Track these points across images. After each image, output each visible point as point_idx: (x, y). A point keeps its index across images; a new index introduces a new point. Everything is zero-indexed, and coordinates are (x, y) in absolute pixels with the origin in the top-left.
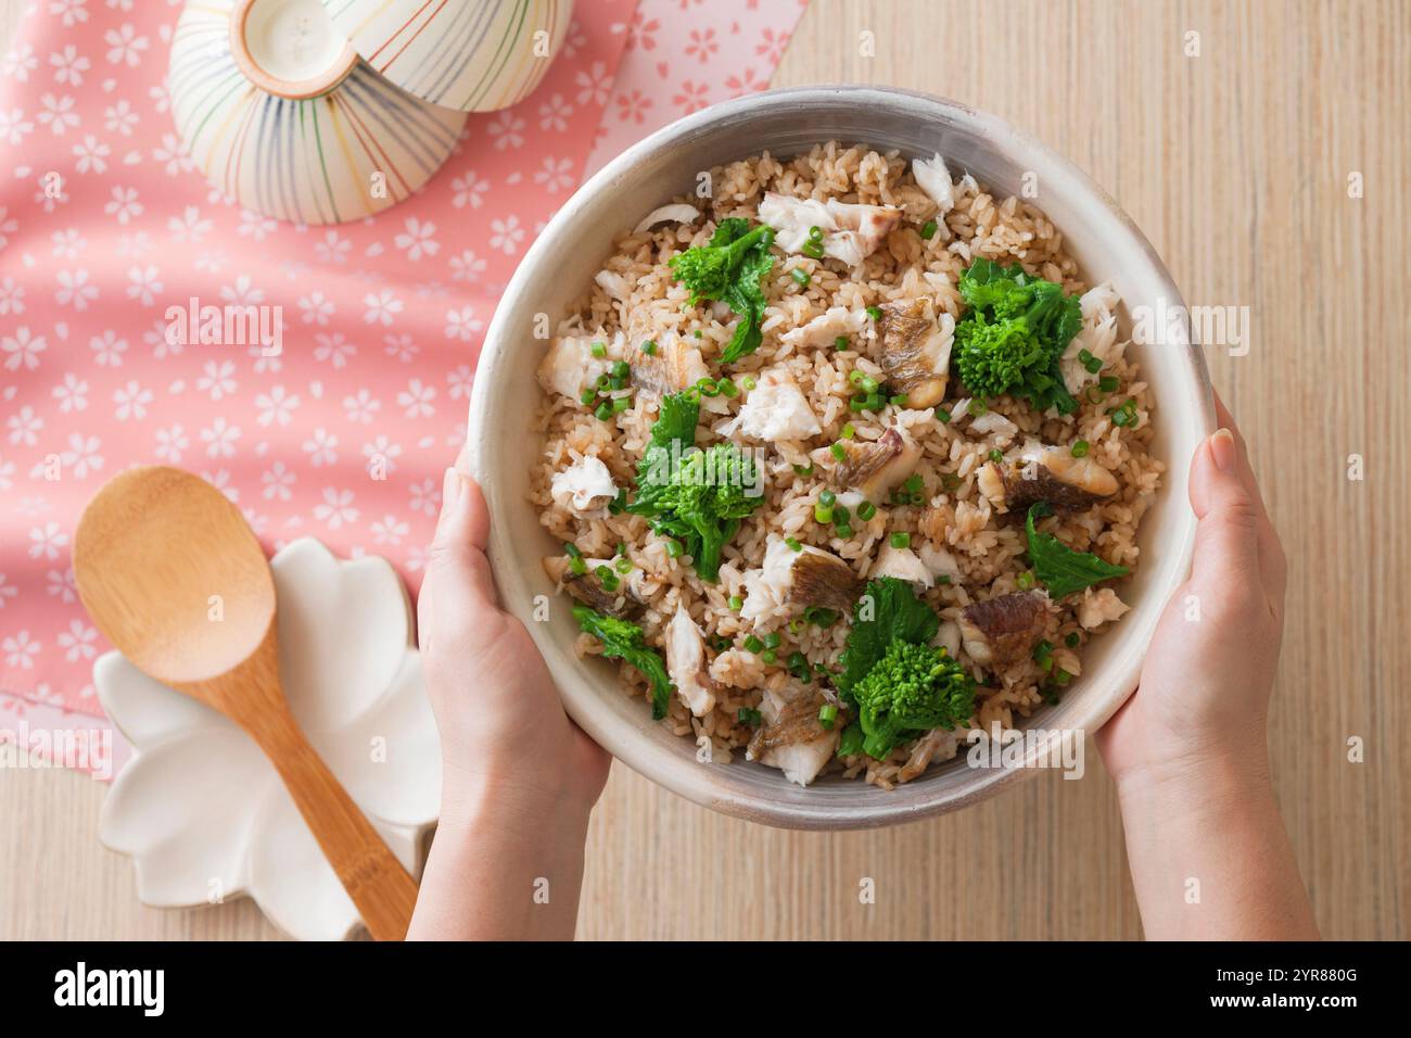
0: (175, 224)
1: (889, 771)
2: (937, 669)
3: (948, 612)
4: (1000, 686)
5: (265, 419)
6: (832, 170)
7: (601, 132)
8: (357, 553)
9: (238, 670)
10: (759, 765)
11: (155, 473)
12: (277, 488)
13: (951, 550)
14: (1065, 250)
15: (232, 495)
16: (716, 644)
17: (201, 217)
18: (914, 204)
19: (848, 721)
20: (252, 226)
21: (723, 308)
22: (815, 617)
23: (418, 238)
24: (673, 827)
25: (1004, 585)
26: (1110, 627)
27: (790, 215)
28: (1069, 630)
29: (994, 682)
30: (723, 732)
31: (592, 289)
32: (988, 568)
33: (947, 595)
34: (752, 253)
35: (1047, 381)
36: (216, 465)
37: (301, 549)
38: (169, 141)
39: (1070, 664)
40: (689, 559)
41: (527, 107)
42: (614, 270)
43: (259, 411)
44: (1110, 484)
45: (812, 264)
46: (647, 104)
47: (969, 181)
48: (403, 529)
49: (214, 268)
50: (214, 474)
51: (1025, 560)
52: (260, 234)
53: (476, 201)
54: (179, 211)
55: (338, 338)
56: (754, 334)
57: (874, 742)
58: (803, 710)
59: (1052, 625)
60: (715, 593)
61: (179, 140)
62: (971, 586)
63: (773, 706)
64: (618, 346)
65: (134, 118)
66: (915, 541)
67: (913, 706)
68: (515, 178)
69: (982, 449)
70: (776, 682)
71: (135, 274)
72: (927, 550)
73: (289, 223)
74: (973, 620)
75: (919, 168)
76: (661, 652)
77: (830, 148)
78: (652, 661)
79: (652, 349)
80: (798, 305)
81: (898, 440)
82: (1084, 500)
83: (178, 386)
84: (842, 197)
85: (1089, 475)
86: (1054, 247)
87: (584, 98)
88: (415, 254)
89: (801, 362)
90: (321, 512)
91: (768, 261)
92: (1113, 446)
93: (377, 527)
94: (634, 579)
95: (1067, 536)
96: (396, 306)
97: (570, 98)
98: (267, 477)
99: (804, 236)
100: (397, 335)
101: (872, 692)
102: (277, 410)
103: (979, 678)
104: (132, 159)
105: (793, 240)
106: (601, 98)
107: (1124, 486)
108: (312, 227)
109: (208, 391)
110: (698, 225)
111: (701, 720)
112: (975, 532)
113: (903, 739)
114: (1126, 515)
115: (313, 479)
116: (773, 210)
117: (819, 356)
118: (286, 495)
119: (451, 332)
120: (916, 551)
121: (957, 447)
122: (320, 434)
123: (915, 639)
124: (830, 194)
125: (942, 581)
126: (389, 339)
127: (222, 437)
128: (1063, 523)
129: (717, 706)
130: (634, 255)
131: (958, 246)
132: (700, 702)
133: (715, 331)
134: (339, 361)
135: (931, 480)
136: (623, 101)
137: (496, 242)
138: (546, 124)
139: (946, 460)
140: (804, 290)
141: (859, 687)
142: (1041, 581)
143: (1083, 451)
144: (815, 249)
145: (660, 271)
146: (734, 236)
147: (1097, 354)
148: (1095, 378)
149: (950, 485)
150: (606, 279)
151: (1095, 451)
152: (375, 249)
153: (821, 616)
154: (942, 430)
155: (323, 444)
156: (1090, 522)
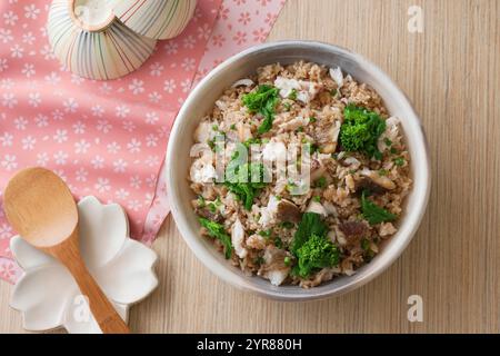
0: (47, 78)
1: (307, 282)
2: (327, 245)
3: (332, 227)
4: (349, 255)
5: (78, 151)
6: (301, 69)
7: (206, 49)
8: (109, 202)
9: (63, 243)
10: (262, 277)
11: (36, 169)
12: (81, 177)
13: (335, 204)
14: (382, 103)
15: (64, 179)
16: (249, 233)
17: (57, 76)
18: (329, 83)
19: (294, 264)
20: (76, 79)
21: (259, 115)
22: (285, 225)
23: (137, 86)
24: (223, 307)
25: (352, 218)
26: (390, 237)
27: (285, 84)
28: (375, 236)
29: (347, 253)
30: (250, 265)
31: (214, 107)
32: (347, 212)
33: (332, 220)
34: (271, 97)
35: (372, 147)
36: (59, 167)
37: (89, 200)
38: (46, 47)
39: (375, 249)
40: (241, 202)
41: (179, 39)
42: (222, 100)
43: (76, 148)
44: (393, 186)
45: (292, 102)
46: (224, 40)
47: (349, 77)
48: (127, 194)
49: (61, 94)
50: (58, 170)
51: (360, 210)
52: (78, 83)
53: (159, 73)
54: (49, 73)
55: (106, 122)
56: (269, 125)
57: (303, 271)
58: (278, 258)
59: (369, 234)
60: (250, 215)
61: (50, 48)
62: (341, 218)
63: (268, 257)
64: (221, 127)
65: (33, 39)
66: (322, 200)
67: (317, 258)
68: (173, 65)
69: (348, 169)
70: (269, 247)
71: (31, 96)
72: (326, 203)
73: (89, 79)
74: (341, 229)
75: (332, 72)
76: (230, 235)
77: (301, 63)
78: (226, 238)
79: (233, 128)
80: (286, 115)
81: (318, 163)
82: (382, 190)
83: (46, 138)
84: (304, 79)
85: (385, 182)
86: (377, 102)
87: (200, 36)
88: (135, 92)
89: (286, 135)
90: (97, 186)
91: (276, 100)
92: (394, 172)
93: (117, 193)
94: (222, 208)
95: (376, 203)
96: (127, 111)
97: (196, 36)
98: (77, 173)
99: (290, 92)
100: (128, 121)
101: (303, 253)
102: (82, 148)
103: (342, 250)
104: (32, 53)
105: (285, 93)
106: (207, 37)
107: (398, 187)
108: (98, 80)
109: (57, 140)
110: (253, 86)
111: (242, 260)
112: (343, 198)
113: (313, 271)
114: (397, 197)
115: (94, 174)
116: (279, 83)
117: (292, 133)
118: (84, 180)
119: (147, 121)
120: (322, 204)
121: (339, 168)
122: (98, 158)
123: (320, 234)
124: (300, 78)
125: (331, 215)
126: (124, 123)
127: (61, 157)
128: (375, 198)
129: (248, 256)
130: (229, 95)
131: (344, 99)
132: (242, 253)
133: (256, 122)
134: (106, 131)
135: (329, 179)
136: (215, 38)
137: (166, 88)
138: (186, 46)
139: (335, 173)
140: (289, 110)
141: (299, 250)
142: (365, 217)
143: (384, 173)
144: (293, 96)
145: (239, 101)
146: (265, 91)
147: (391, 139)
148: (389, 148)
149: (335, 181)
150: (219, 103)
151: (387, 174)
152: (121, 90)
153: (287, 224)
154: (334, 162)
155: (98, 161)
156: (385, 199)
